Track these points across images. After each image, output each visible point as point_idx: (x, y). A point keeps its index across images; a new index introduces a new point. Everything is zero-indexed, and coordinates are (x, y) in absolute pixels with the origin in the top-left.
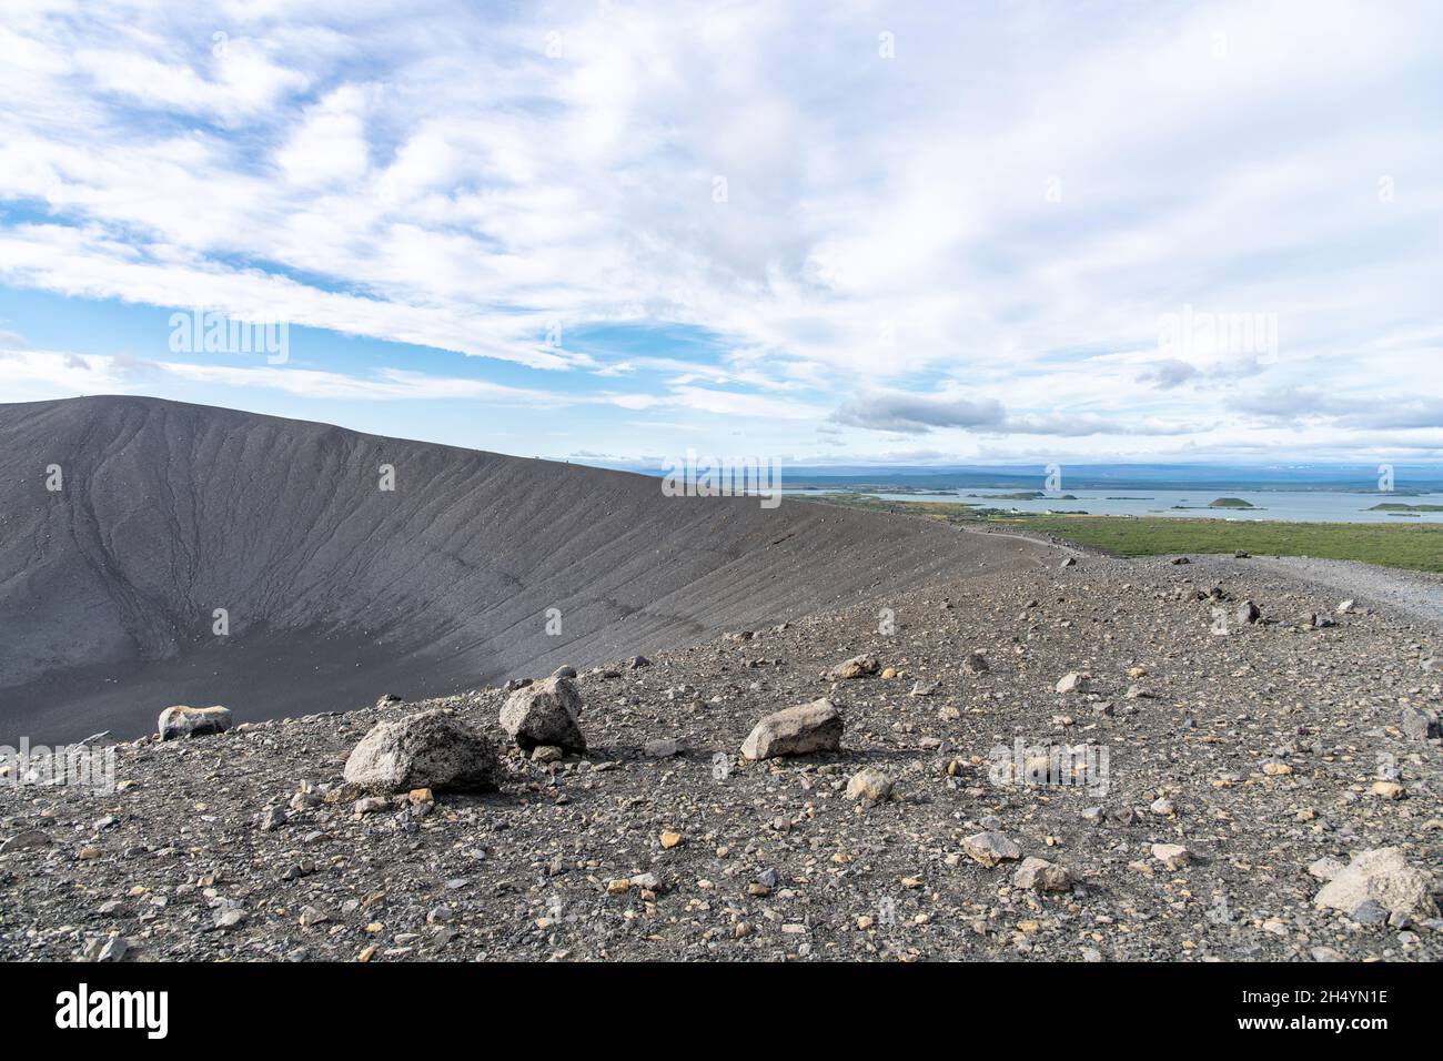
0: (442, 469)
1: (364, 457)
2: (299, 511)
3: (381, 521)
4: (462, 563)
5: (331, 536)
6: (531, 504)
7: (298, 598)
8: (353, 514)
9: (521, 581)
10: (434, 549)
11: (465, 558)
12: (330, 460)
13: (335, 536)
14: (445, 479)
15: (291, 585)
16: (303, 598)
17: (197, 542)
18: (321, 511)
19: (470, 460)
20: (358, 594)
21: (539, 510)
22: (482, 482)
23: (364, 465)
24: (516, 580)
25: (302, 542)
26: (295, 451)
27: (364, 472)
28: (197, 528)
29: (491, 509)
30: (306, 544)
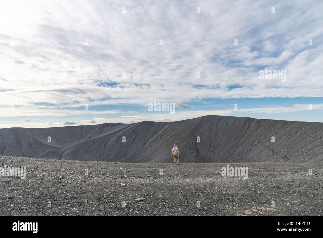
0: (275, 126)
1: (255, 124)
2: (237, 138)
3: (256, 140)
4: (274, 152)
5: (243, 144)
6: (298, 135)
7: (231, 159)
8: (249, 139)
9: (289, 158)
10: (267, 148)
11: (275, 151)
12: (247, 126)
13: (244, 144)
14: (275, 129)
15: (231, 156)
16: (233, 159)
17: (214, 145)
18: (242, 138)
19: (283, 123)
20: (245, 159)
21: (300, 136)
22: (285, 129)
23: (254, 127)
24: (287, 157)
25: (236, 146)
26: (239, 124)
27: (254, 128)
28: (215, 142)
29: (286, 136)
30: (237, 146)
